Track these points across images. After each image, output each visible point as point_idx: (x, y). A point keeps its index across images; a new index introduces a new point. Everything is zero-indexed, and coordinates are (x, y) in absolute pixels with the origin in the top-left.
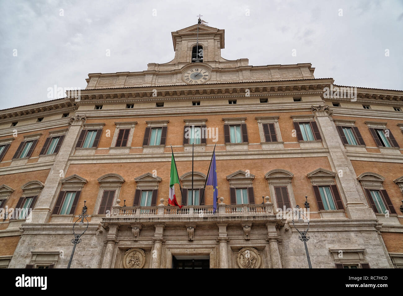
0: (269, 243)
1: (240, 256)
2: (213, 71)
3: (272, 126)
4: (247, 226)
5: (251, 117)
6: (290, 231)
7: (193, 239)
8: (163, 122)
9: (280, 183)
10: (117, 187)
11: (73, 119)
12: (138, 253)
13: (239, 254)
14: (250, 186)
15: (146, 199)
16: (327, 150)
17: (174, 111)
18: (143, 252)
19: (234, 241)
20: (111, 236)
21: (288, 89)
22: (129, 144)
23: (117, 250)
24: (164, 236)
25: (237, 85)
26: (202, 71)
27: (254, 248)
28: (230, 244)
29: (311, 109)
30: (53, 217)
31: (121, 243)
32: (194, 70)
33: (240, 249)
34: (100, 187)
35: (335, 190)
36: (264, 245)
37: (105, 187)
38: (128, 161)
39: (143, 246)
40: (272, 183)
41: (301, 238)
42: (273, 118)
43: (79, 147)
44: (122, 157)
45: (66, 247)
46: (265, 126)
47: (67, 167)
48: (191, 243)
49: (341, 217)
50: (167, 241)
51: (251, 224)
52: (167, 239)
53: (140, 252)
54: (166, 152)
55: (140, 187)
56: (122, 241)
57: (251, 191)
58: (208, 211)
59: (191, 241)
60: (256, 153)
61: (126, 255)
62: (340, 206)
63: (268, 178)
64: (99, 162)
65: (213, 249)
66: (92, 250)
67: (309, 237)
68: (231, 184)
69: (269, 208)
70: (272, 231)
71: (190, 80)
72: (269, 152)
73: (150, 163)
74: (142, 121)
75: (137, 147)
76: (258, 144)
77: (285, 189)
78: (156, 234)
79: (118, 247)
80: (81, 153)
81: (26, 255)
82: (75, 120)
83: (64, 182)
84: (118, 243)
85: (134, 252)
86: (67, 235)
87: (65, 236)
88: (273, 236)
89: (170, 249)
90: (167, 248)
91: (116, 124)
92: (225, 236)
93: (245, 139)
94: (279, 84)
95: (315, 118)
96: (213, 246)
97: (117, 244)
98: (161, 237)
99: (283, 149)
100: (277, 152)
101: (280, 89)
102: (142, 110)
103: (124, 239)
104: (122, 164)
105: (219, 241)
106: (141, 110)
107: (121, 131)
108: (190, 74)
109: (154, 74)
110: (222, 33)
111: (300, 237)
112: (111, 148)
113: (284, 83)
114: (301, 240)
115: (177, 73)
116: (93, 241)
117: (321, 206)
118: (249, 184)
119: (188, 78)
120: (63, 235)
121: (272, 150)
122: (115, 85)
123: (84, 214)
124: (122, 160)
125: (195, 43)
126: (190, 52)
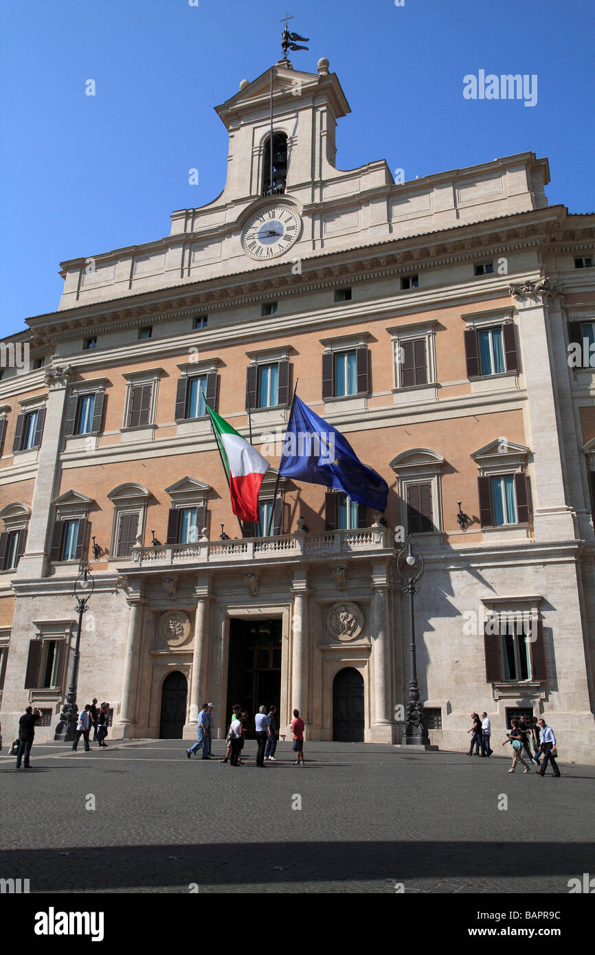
0: (373, 594)
3: (421, 344)
4: (337, 569)
5: (381, 328)
7: (256, 593)
8: (209, 364)
9: (419, 477)
10: (140, 507)
16: (522, 395)
17: (227, 334)
21: (459, 245)
22: (151, 418)
24: (210, 590)
25: (346, 256)
26: (282, 216)
27: (352, 602)
29: (508, 290)
30: (53, 566)
31: (152, 604)
32: (266, 216)
34: (116, 508)
35: (523, 483)
36: (368, 597)
37: (122, 508)
40: (404, 479)
42: (424, 327)
43: (69, 434)
44: (141, 448)
46: (406, 346)
47: (59, 476)
48: (254, 599)
49: (517, 538)
50: (218, 598)
51: (344, 565)
52: (218, 594)
53: (181, 616)
55: (176, 503)
56: (153, 601)
58: (277, 546)
59: (253, 596)
60: (380, 414)
61: (162, 622)
62: (526, 516)
63: (396, 469)
64: (104, 461)
65: (288, 607)
66: (114, 615)
69: (376, 534)
70: (379, 574)
71: (257, 248)
72: (404, 412)
73: (190, 456)
74: (172, 365)
75: (167, 424)
76: (386, 393)
77: (426, 489)
80: (73, 445)
81: (27, 627)
82: (54, 378)
83: (56, 505)
87: (74, 596)
88: (380, 582)
89: (224, 610)
90: (218, 609)
91: (125, 377)
92: (303, 588)
93: (365, 385)
94: (436, 240)
95: (515, 314)
98: (206, 593)
99: (435, 401)
101: (443, 249)
102: (168, 340)
105: (294, 595)
107: (136, 392)
108: (259, 230)
109: (185, 243)
110: (332, 84)
112: (121, 431)
116: (114, 602)
117: (489, 520)
119: (253, 240)
120: (71, 595)
121: (412, 404)
122: (113, 282)
123: (96, 557)
124: (143, 453)
125: (269, 129)
126: (258, 162)
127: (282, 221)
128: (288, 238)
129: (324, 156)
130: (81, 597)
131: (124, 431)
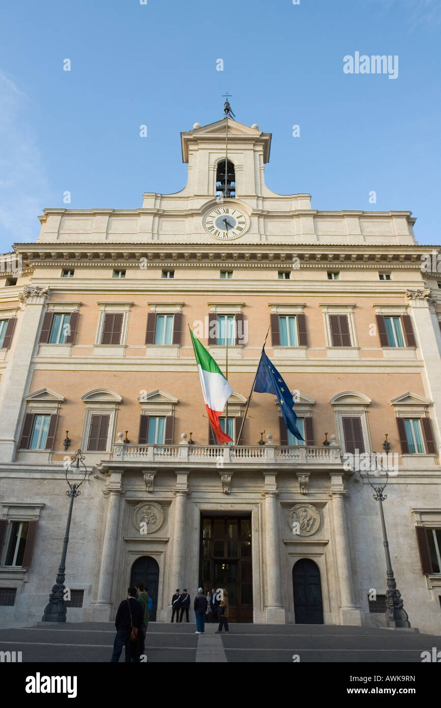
0: (332, 499)
1: (293, 514)
2: (253, 215)
3: (344, 318)
4: (304, 476)
5: (313, 302)
6: (361, 481)
7: (229, 491)
8: (175, 305)
9: (351, 413)
10: (111, 410)
12: (152, 507)
13: (292, 512)
14: (308, 415)
15: (157, 428)
16: (419, 364)
17: (192, 286)
18: (159, 507)
19: (285, 494)
20: (115, 485)
21: (372, 258)
22: (123, 339)
23: (123, 504)
24: (188, 486)
25: (293, 248)
26: (235, 214)
27: (311, 504)
28: (280, 499)
29: (404, 293)
30: (21, 452)
31: (129, 494)
32: (221, 210)
33: (292, 505)
34: (87, 409)
35: (427, 424)
36: (325, 501)
37: (93, 409)
38: (125, 368)
39: (160, 499)
40: (340, 412)
41: (376, 497)
42: (347, 307)
43: (44, 341)
44: (113, 361)
45: (49, 497)
46: (333, 319)
47: (31, 375)
48: (226, 497)
49: (428, 464)
50: (194, 493)
51: (309, 474)
52: (193, 491)
53: (154, 507)
54: (183, 356)
55: (147, 410)
56: (130, 492)
57: (309, 423)
58: (250, 454)
59: (227, 493)
60: (318, 363)
61: (136, 511)
62: (431, 448)
63: (334, 404)
64: (79, 367)
65: (257, 505)
67: (386, 496)
69: (335, 451)
70: (337, 483)
71: (215, 231)
72: (337, 363)
73: (158, 373)
74: (141, 301)
75: (137, 347)
76: (321, 348)
78: (179, 484)
79: (126, 500)
80: (48, 351)
82: (33, 294)
83: (29, 398)
84: (124, 494)
85: (147, 506)
86: (47, 480)
87: (45, 482)
88: (339, 490)
89: (198, 504)
90: (194, 503)
91: (99, 305)
92: (273, 490)
93: (304, 340)
94: (358, 251)
95: (409, 309)
96: (257, 501)
97: (122, 495)
98: (184, 488)
99: (359, 359)
100: (349, 363)
101: (360, 258)
102: (141, 282)
103: (132, 488)
104: (116, 373)
105: (265, 495)
106: (138, 282)
107: (109, 317)
108: (216, 219)
109: (155, 215)
110: (267, 140)
111: (374, 495)
112: (94, 346)
113: (366, 249)
114: (376, 499)
115: (192, 215)
116: (87, 490)
117: (405, 449)
118: (306, 412)
119: (212, 225)
120: (42, 481)
121: (342, 359)
122: (90, 232)
123: (66, 449)
124: (115, 366)
125: (221, 156)
126: (213, 175)
127: (234, 216)
128: (240, 229)
129: (263, 182)
130: (72, 483)
131: (97, 346)
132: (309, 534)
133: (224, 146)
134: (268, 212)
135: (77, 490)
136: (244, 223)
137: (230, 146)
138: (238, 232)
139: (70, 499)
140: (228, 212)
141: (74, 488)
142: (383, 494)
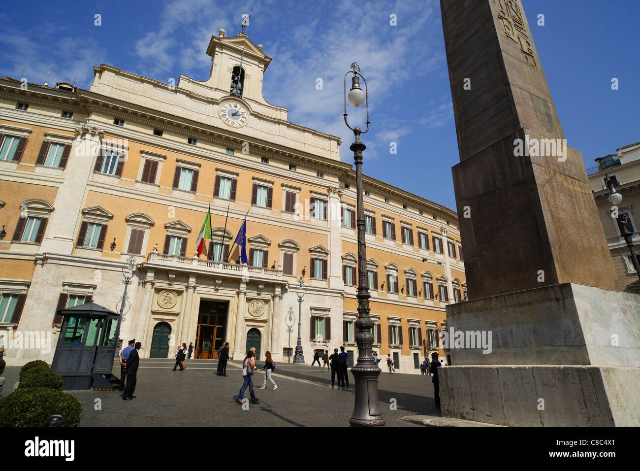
2: (252, 114)
3: (294, 195)
5: (278, 181)
6: (289, 290)
8: (195, 164)
9: (289, 251)
10: (147, 228)
11: (87, 130)
14: (266, 249)
15: (175, 245)
16: (329, 230)
17: (208, 154)
19: (250, 293)
20: (149, 278)
22: (158, 180)
23: (153, 290)
25: (273, 146)
26: (240, 109)
27: (262, 300)
28: (246, 296)
29: (328, 187)
30: (77, 248)
32: (232, 104)
34: (129, 225)
35: (325, 263)
36: (270, 299)
38: (157, 201)
39: (177, 289)
40: (283, 250)
42: (296, 188)
43: (98, 170)
44: (150, 195)
46: (288, 194)
47: (86, 194)
49: (322, 284)
50: (198, 288)
51: (265, 284)
52: (198, 286)
54: (197, 200)
55: (170, 232)
57: (266, 254)
58: (230, 268)
60: (276, 219)
61: (160, 295)
62: (325, 276)
63: (281, 246)
64: (124, 194)
65: (234, 298)
68: (251, 245)
69: (280, 273)
70: (278, 290)
71: (226, 118)
72: (286, 221)
73: (180, 209)
74: (172, 156)
75: (167, 188)
76: (279, 211)
77: (292, 256)
78: (190, 282)
79: (155, 288)
80: (101, 178)
81: (55, 284)
82: (90, 132)
83: (86, 211)
85: (168, 293)
87: (97, 271)
88: (278, 294)
91: (142, 152)
92: (244, 290)
93: (269, 204)
94: (310, 157)
95: (328, 197)
96: (233, 295)
97: (154, 285)
98: (193, 284)
99: (297, 221)
100: (293, 223)
101: (309, 161)
103: (160, 281)
104: (151, 204)
105: (238, 293)
106: (172, 142)
107: (148, 162)
108: (228, 110)
109: (187, 94)
110: (268, 62)
112: (136, 181)
113: (314, 157)
115: (213, 103)
117: (312, 275)
118: (265, 247)
121: (288, 219)
122: (139, 94)
123: (112, 250)
124: (150, 198)
125: (238, 63)
126: (230, 75)
127: (240, 111)
131: (139, 182)
132: (258, 315)
133: (240, 57)
134: (262, 115)
135: (130, 281)
136: (245, 118)
137: (244, 58)
138: (241, 123)
139: (125, 285)
140: (236, 107)
141: (128, 279)
142: (302, 299)
